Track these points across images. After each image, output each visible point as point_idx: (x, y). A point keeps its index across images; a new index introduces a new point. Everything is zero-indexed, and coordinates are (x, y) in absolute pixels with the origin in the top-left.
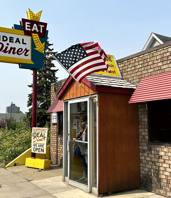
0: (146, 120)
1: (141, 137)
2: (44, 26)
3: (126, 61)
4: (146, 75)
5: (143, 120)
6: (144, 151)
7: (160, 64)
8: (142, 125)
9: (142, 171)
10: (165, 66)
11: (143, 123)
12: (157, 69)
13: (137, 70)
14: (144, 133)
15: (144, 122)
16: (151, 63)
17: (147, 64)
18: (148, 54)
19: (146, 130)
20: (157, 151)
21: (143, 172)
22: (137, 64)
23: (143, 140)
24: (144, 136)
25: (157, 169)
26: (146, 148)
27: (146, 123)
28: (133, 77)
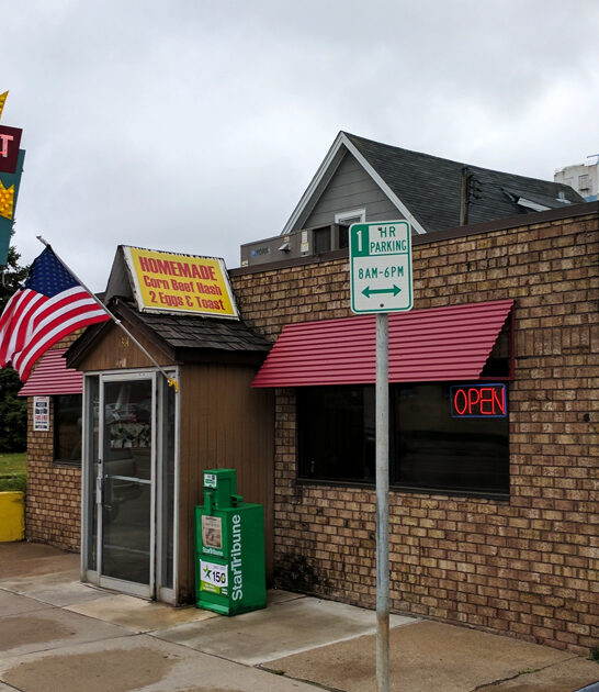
0: (293, 426)
1: (280, 466)
2: (11, 138)
3: (249, 277)
4: (295, 319)
5: (287, 425)
6: (285, 500)
7: (325, 298)
8: (283, 437)
9: (281, 547)
10: (334, 303)
11: (286, 434)
12: (317, 307)
13: (274, 305)
14: (288, 456)
15: (288, 429)
16: (305, 291)
17: (296, 293)
18: (299, 269)
19: (293, 450)
20: (313, 498)
21: (283, 550)
22: (275, 289)
23: (285, 474)
24: (286, 464)
25: (313, 538)
26: (290, 492)
27: (292, 434)
28: (265, 319)
